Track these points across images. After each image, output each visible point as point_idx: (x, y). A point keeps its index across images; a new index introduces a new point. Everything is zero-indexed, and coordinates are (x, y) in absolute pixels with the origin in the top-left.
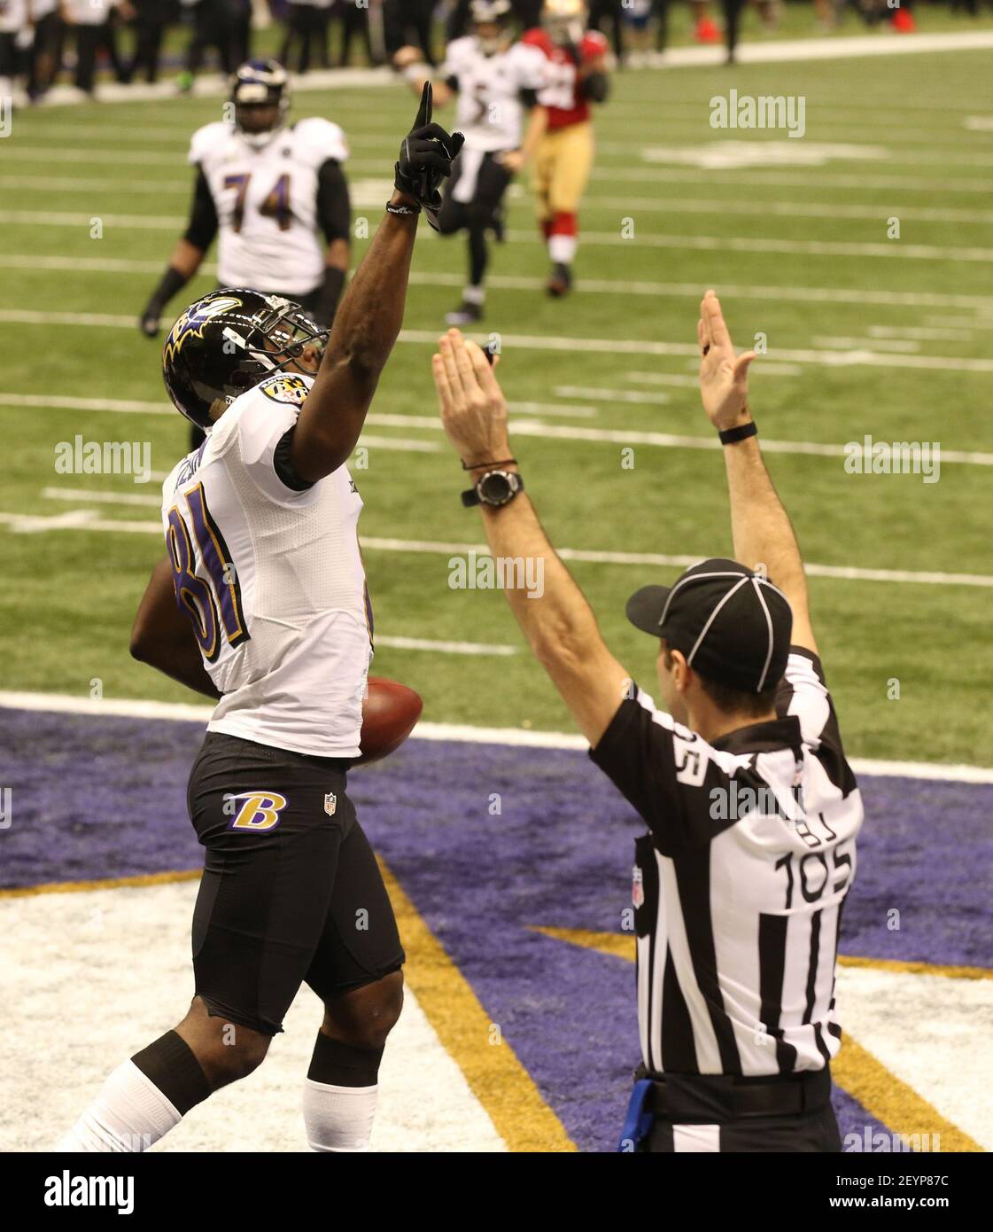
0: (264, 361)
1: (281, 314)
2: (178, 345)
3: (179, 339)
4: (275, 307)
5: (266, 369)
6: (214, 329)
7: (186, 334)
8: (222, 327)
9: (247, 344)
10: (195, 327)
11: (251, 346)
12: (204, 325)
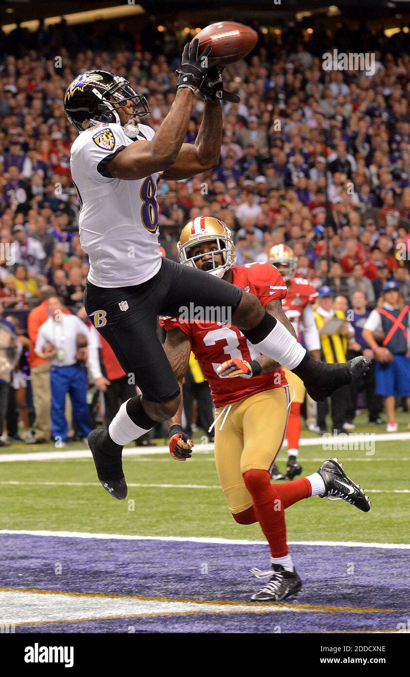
0: (109, 106)
1: (120, 85)
2: (72, 93)
3: (73, 91)
4: (117, 82)
5: (109, 110)
6: (89, 88)
7: (76, 89)
8: (92, 88)
9: (102, 97)
10: (80, 86)
11: (104, 98)
12: (85, 86)
